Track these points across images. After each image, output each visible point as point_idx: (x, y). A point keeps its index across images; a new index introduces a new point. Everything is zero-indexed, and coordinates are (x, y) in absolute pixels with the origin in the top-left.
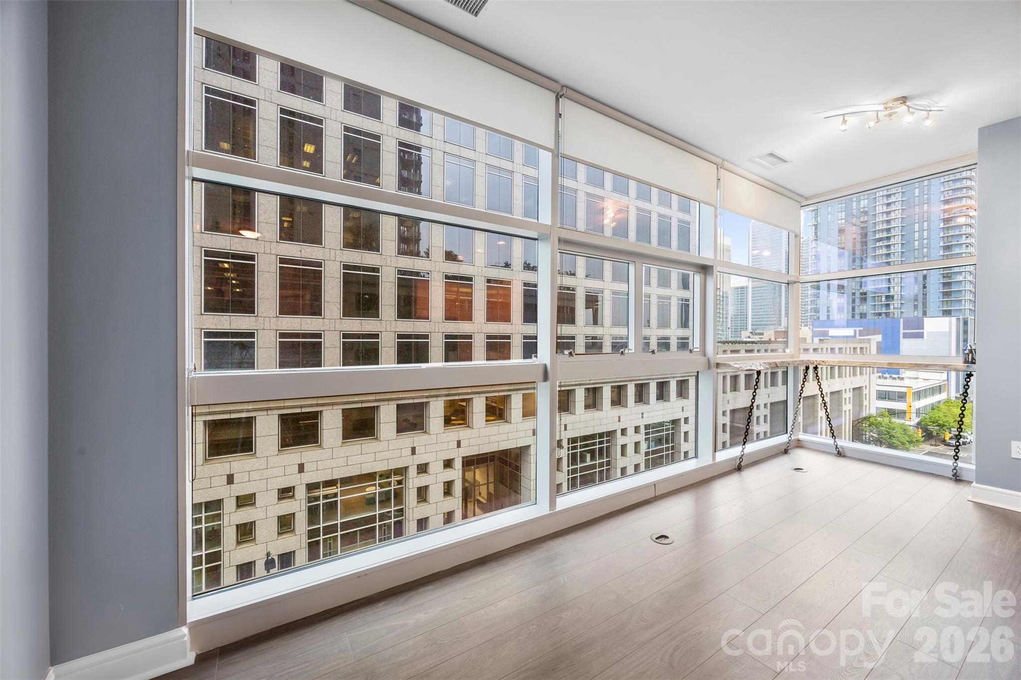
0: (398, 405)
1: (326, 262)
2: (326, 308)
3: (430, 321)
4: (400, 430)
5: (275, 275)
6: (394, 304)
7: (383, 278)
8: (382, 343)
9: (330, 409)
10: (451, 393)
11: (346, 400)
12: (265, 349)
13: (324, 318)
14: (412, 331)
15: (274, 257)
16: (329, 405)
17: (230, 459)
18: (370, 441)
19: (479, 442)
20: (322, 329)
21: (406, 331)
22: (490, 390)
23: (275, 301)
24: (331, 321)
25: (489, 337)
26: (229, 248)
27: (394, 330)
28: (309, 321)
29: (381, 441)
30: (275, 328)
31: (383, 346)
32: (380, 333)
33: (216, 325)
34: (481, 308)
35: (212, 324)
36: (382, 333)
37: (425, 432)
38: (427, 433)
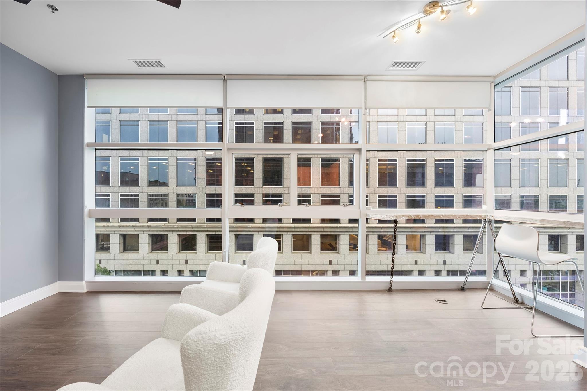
0: (322, 235)
1: (284, 158)
2: (284, 182)
3: (341, 187)
4: (322, 249)
5: (262, 167)
6: (319, 178)
7: (313, 164)
8: (313, 200)
9: (286, 234)
10: (353, 230)
11: (294, 230)
12: (258, 203)
13: (283, 187)
14: (330, 193)
15: (261, 158)
16: (285, 232)
17: (244, 253)
18: (306, 253)
19: (373, 263)
20: (283, 193)
21: (326, 193)
22: (380, 230)
23: (262, 179)
24: (287, 188)
25: (380, 196)
26: (244, 157)
27: (319, 193)
28: (276, 189)
29: (312, 254)
30: (262, 192)
31: (313, 201)
32: (311, 194)
33: (239, 191)
34: (374, 178)
35: (237, 191)
36: (313, 194)
37: (338, 252)
38: (339, 253)
